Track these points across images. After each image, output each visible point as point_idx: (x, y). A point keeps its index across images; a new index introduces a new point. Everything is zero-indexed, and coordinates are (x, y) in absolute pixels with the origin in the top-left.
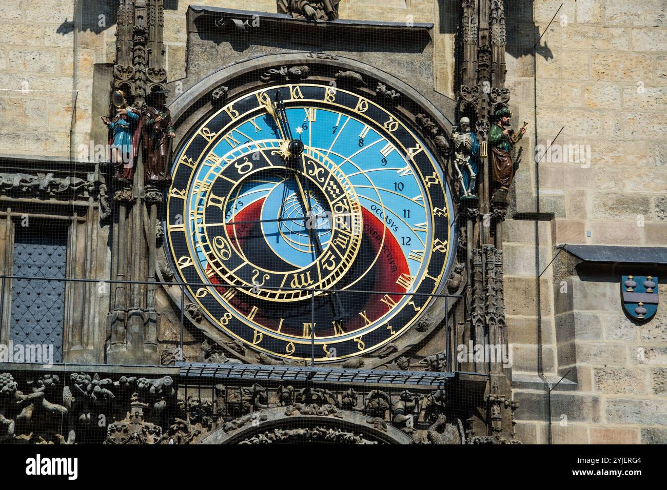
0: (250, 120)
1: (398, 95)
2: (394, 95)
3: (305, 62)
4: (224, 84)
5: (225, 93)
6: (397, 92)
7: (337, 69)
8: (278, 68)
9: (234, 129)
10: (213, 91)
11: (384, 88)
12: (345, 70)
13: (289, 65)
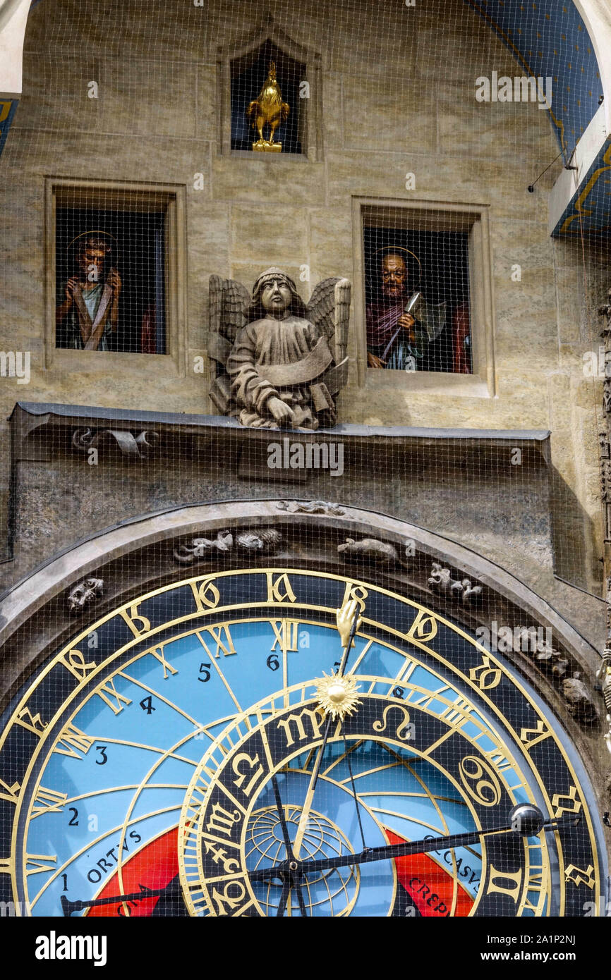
0: (152, 650)
1: (477, 589)
2: (469, 591)
3: (271, 522)
4: (93, 574)
5: (98, 593)
6: (474, 583)
7: (340, 534)
8: (212, 535)
9: (118, 671)
10: (68, 590)
11: (445, 575)
12: (359, 537)
13: (237, 528)
